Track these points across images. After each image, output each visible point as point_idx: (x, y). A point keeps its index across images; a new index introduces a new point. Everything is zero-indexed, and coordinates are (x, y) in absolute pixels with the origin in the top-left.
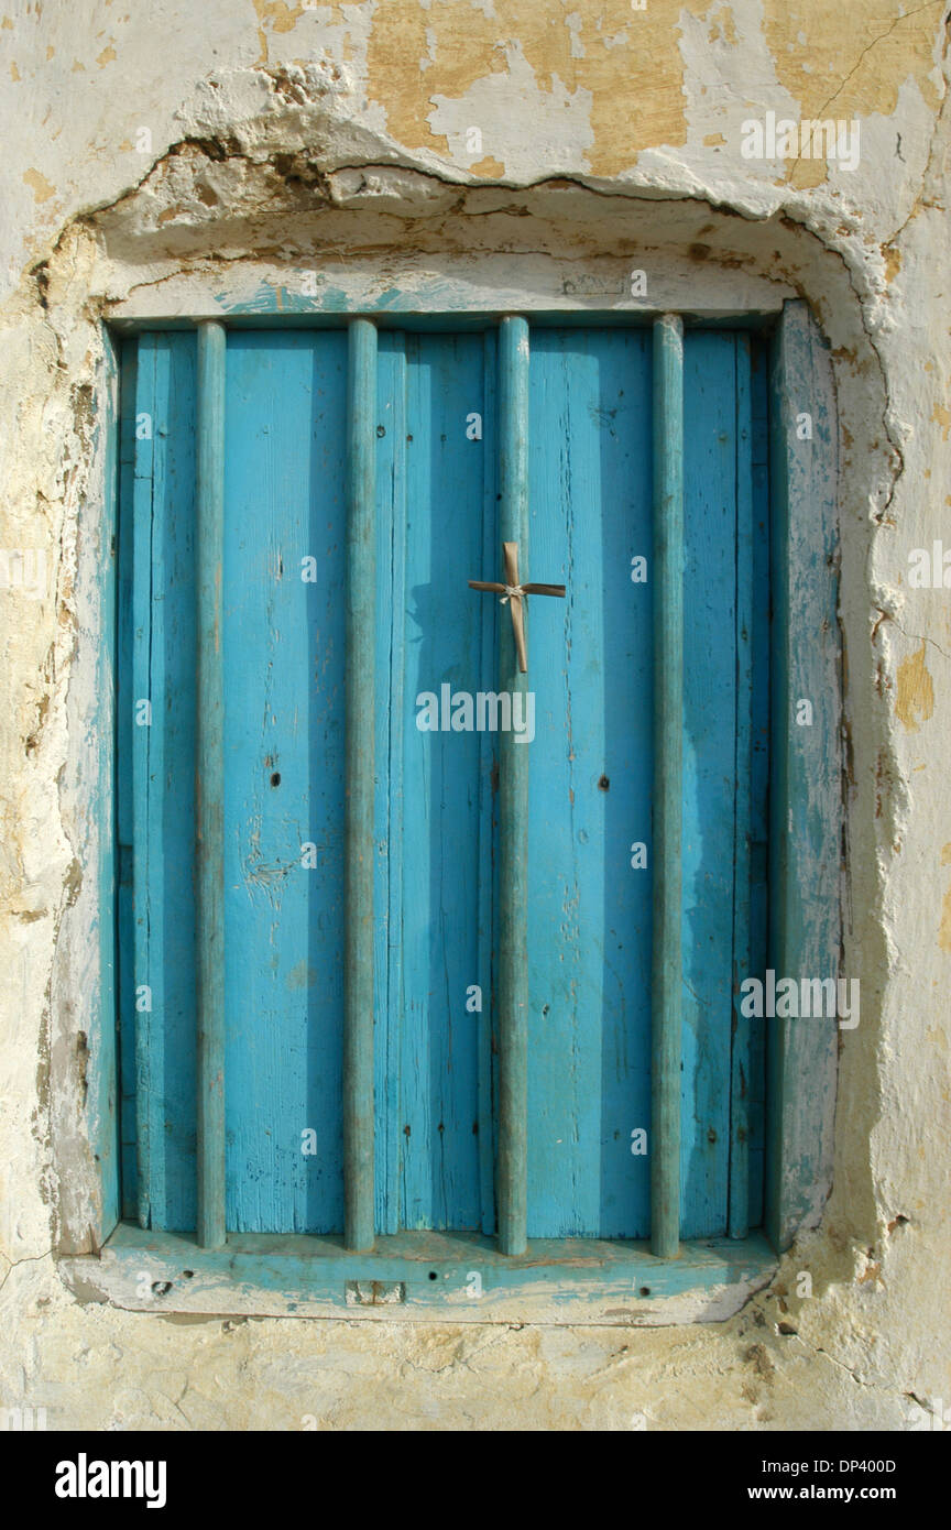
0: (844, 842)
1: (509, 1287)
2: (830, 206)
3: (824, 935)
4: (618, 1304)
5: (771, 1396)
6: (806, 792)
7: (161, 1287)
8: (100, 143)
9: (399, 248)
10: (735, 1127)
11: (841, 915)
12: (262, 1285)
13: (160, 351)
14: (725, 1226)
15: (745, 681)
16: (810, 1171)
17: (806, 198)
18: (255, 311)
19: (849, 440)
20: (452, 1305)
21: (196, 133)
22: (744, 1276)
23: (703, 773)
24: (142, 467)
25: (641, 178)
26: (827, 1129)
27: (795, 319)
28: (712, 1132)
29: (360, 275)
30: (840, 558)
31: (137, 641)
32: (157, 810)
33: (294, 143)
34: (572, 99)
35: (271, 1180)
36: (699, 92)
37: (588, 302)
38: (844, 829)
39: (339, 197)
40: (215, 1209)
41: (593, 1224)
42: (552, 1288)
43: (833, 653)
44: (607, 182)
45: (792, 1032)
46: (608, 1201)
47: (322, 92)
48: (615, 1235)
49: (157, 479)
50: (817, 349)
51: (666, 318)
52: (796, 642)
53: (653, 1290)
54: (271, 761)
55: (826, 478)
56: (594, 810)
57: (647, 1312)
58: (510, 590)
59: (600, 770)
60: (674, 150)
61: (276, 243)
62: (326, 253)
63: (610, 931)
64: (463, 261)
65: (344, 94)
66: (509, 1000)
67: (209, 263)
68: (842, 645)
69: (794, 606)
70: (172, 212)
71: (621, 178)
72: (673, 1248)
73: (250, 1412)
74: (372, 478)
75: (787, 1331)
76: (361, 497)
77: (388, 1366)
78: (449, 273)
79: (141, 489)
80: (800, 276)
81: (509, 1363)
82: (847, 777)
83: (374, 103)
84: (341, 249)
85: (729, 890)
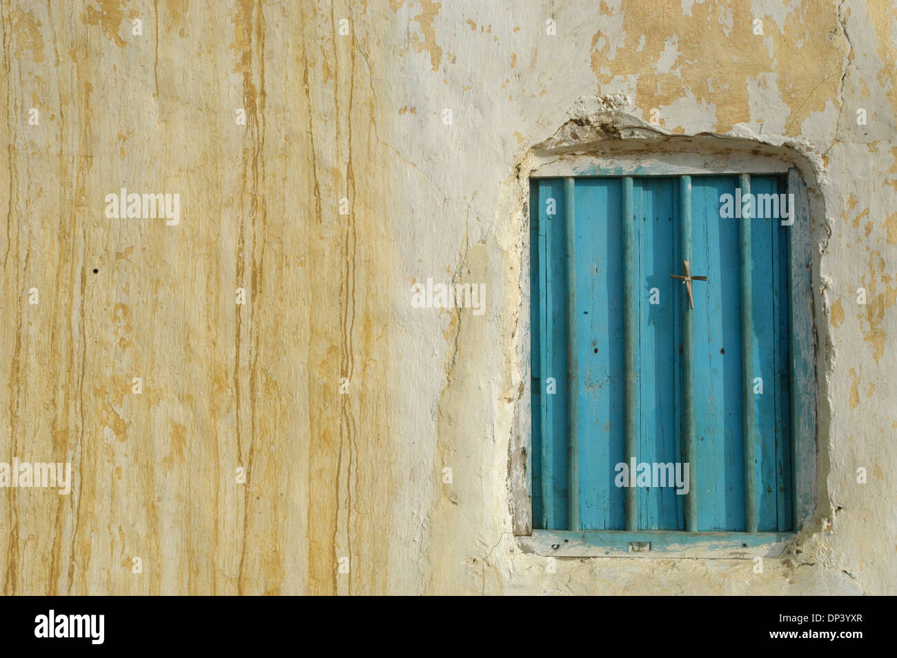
0: (816, 371)
1: (691, 544)
2: (802, 142)
3: (809, 407)
4: (734, 550)
5: (793, 575)
6: (800, 353)
7: (555, 547)
8: (540, 122)
9: (642, 151)
10: (778, 486)
11: (816, 400)
12: (595, 545)
13: (548, 187)
14: (776, 525)
15: (777, 312)
16: (808, 499)
17: (794, 140)
18: (588, 174)
19: (814, 221)
20: (669, 551)
21: (574, 118)
22: (783, 539)
23: (761, 348)
24: (542, 232)
25: (734, 134)
26: (813, 482)
27: (793, 176)
28: (770, 488)
29: (628, 161)
30: (811, 265)
31: (541, 298)
32: (550, 363)
33: (608, 120)
34: (709, 107)
35: (595, 507)
36: (754, 104)
37: (714, 170)
38: (816, 367)
39: (623, 137)
40: (576, 516)
41: (723, 526)
42: (708, 543)
43: (810, 300)
44: (722, 135)
45: (798, 444)
46: (729, 515)
47: (620, 105)
48: (732, 529)
49: (548, 236)
50: (801, 186)
51: (744, 175)
52: (795, 296)
53: (748, 544)
54: (594, 344)
55: (806, 235)
56: (719, 361)
57: (746, 553)
58: (686, 279)
59: (721, 346)
60: (745, 124)
61: (597, 149)
62: (615, 153)
63: (726, 408)
64: (667, 155)
65: (627, 105)
66: (689, 432)
67: (570, 156)
68: (813, 298)
69: (794, 283)
70: (561, 142)
71: (727, 134)
72: (755, 529)
73: (596, 587)
74: (633, 236)
75: (798, 552)
76: (629, 244)
77: (647, 570)
78: (661, 160)
79: (542, 239)
80: (795, 161)
81: (693, 567)
82: (816, 348)
83: (638, 108)
84: (621, 151)
85: (773, 392)
